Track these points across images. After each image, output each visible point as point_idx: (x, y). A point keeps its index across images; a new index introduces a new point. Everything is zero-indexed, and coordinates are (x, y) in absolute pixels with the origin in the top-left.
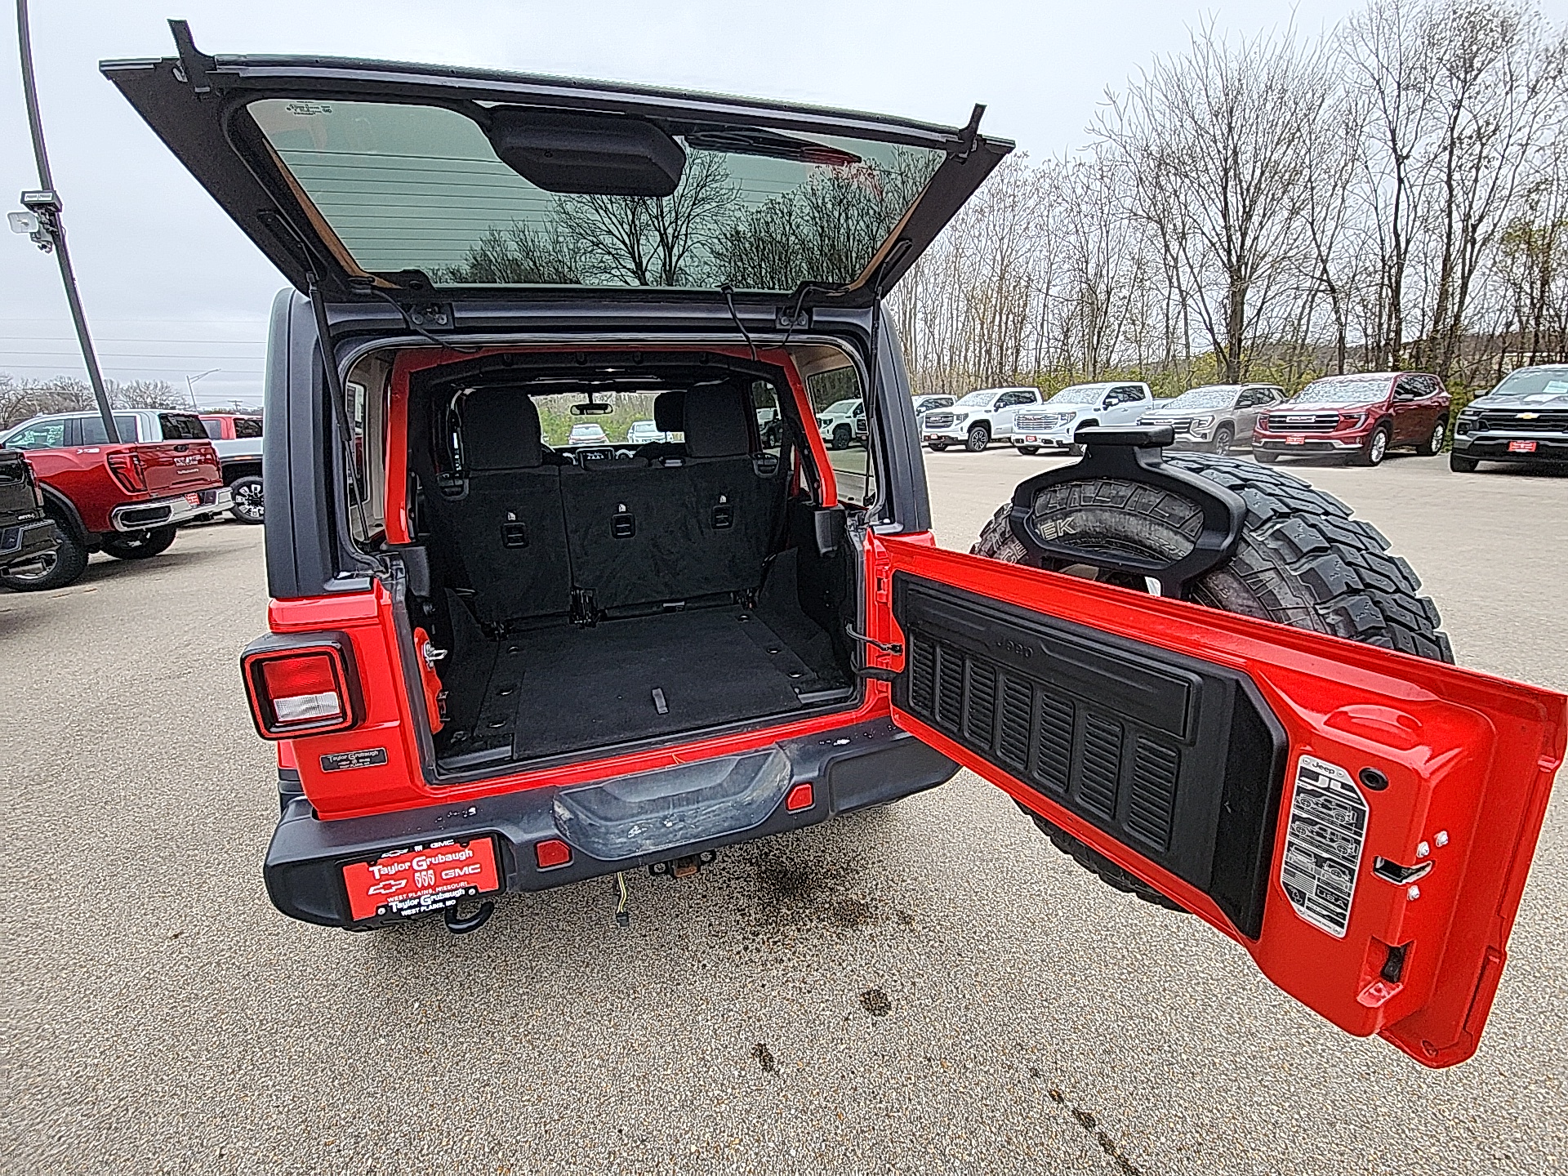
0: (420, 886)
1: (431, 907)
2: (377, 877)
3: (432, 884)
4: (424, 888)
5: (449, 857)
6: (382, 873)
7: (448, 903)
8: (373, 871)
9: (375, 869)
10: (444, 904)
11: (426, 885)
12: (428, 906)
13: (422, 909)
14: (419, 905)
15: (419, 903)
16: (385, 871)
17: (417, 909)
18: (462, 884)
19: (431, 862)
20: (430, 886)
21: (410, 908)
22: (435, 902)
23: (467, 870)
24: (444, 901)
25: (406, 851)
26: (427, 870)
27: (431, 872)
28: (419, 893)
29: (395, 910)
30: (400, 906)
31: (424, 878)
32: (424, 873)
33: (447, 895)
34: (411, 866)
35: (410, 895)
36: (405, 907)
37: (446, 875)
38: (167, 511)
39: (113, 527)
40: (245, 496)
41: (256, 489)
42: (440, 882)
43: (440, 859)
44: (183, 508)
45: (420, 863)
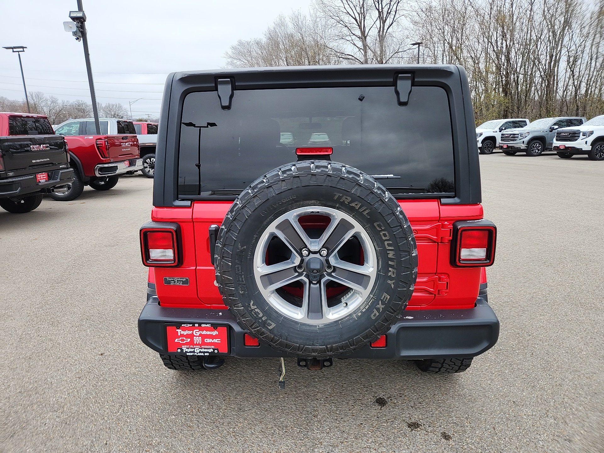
0: (195, 343)
1: (198, 354)
2: (179, 335)
3: (200, 343)
4: (196, 344)
5: (209, 333)
6: (181, 333)
7: (206, 354)
8: (178, 331)
9: (179, 331)
10: (204, 354)
11: (198, 343)
12: (197, 353)
13: (195, 354)
14: (194, 352)
15: (194, 351)
16: (183, 332)
17: (193, 353)
18: (213, 347)
19: (201, 333)
20: (199, 344)
21: (190, 352)
22: (200, 352)
23: (215, 341)
24: (204, 352)
25: (191, 325)
26: (199, 336)
27: (200, 338)
28: (195, 346)
29: (184, 352)
30: (187, 350)
31: (197, 340)
32: (198, 337)
33: (206, 350)
34: (193, 333)
35: (191, 346)
36: (189, 351)
37: (206, 340)
38: (116, 168)
39: (95, 174)
40: (148, 163)
41: (153, 161)
42: (203, 343)
43: (204, 333)
44: (123, 167)
45: (196, 332)
